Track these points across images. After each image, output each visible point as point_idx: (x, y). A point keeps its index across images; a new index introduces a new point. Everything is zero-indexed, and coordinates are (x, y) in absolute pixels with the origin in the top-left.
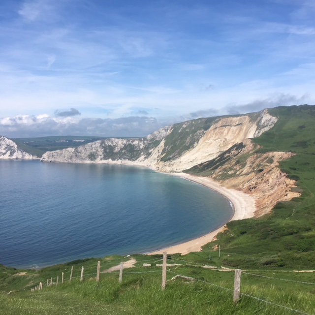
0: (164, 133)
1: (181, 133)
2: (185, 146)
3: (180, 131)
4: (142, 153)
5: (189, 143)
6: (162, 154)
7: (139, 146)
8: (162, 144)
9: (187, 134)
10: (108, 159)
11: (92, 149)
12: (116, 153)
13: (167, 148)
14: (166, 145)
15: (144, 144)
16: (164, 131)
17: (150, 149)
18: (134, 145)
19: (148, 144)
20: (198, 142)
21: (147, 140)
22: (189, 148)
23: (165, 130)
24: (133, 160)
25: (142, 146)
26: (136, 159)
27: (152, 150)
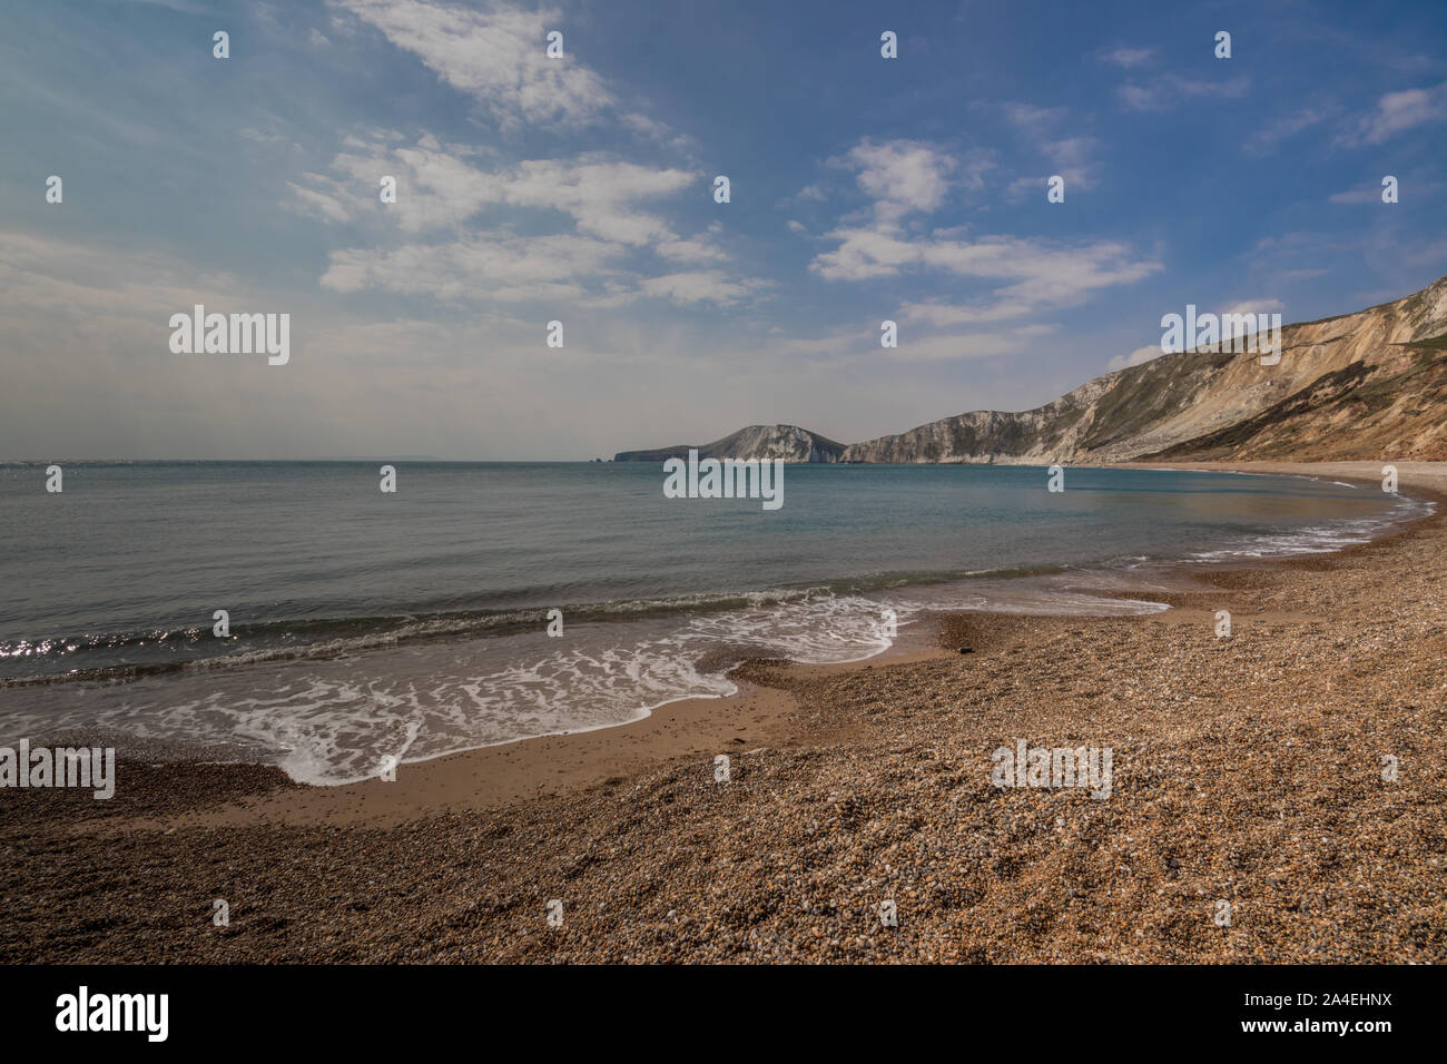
0: (1097, 391)
1: (1145, 384)
2: (1153, 411)
3: (1139, 381)
4: (1040, 439)
5: (1163, 403)
6: (1087, 435)
7: (1033, 425)
8: (1090, 414)
9: (1161, 383)
10: (962, 454)
11: (932, 436)
12: (980, 442)
13: (1101, 421)
14: (1098, 414)
15: (1046, 419)
16: (1097, 386)
17: (1060, 430)
18: (1022, 423)
19: (1056, 418)
20: (1191, 399)
21: (1054, 411)
22: (1165, 414)
23: (1102, 384)
24: (1018, 455)
25: (1040, 426)
26: (1024, 453)
27: (1064, 431)
